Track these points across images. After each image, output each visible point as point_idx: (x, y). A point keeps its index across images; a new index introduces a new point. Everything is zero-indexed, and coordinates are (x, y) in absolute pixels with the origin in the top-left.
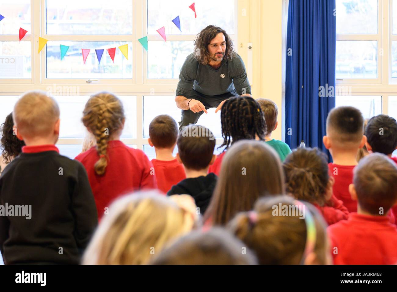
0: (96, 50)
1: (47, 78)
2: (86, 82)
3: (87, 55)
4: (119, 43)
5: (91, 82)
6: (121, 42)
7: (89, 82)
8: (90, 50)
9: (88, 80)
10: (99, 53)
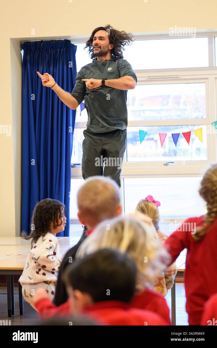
0: (172, 134)
1: (127, 161)
2: (164, 164)
3: (164, 139)
4: (188, 127)
5: (168, 164)
6: (190, 126)
7: (166, 164)
8: (167, 134)
9: (165, 163)
10: (175, 137)
